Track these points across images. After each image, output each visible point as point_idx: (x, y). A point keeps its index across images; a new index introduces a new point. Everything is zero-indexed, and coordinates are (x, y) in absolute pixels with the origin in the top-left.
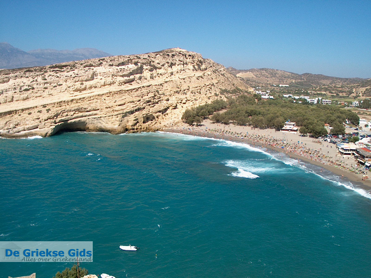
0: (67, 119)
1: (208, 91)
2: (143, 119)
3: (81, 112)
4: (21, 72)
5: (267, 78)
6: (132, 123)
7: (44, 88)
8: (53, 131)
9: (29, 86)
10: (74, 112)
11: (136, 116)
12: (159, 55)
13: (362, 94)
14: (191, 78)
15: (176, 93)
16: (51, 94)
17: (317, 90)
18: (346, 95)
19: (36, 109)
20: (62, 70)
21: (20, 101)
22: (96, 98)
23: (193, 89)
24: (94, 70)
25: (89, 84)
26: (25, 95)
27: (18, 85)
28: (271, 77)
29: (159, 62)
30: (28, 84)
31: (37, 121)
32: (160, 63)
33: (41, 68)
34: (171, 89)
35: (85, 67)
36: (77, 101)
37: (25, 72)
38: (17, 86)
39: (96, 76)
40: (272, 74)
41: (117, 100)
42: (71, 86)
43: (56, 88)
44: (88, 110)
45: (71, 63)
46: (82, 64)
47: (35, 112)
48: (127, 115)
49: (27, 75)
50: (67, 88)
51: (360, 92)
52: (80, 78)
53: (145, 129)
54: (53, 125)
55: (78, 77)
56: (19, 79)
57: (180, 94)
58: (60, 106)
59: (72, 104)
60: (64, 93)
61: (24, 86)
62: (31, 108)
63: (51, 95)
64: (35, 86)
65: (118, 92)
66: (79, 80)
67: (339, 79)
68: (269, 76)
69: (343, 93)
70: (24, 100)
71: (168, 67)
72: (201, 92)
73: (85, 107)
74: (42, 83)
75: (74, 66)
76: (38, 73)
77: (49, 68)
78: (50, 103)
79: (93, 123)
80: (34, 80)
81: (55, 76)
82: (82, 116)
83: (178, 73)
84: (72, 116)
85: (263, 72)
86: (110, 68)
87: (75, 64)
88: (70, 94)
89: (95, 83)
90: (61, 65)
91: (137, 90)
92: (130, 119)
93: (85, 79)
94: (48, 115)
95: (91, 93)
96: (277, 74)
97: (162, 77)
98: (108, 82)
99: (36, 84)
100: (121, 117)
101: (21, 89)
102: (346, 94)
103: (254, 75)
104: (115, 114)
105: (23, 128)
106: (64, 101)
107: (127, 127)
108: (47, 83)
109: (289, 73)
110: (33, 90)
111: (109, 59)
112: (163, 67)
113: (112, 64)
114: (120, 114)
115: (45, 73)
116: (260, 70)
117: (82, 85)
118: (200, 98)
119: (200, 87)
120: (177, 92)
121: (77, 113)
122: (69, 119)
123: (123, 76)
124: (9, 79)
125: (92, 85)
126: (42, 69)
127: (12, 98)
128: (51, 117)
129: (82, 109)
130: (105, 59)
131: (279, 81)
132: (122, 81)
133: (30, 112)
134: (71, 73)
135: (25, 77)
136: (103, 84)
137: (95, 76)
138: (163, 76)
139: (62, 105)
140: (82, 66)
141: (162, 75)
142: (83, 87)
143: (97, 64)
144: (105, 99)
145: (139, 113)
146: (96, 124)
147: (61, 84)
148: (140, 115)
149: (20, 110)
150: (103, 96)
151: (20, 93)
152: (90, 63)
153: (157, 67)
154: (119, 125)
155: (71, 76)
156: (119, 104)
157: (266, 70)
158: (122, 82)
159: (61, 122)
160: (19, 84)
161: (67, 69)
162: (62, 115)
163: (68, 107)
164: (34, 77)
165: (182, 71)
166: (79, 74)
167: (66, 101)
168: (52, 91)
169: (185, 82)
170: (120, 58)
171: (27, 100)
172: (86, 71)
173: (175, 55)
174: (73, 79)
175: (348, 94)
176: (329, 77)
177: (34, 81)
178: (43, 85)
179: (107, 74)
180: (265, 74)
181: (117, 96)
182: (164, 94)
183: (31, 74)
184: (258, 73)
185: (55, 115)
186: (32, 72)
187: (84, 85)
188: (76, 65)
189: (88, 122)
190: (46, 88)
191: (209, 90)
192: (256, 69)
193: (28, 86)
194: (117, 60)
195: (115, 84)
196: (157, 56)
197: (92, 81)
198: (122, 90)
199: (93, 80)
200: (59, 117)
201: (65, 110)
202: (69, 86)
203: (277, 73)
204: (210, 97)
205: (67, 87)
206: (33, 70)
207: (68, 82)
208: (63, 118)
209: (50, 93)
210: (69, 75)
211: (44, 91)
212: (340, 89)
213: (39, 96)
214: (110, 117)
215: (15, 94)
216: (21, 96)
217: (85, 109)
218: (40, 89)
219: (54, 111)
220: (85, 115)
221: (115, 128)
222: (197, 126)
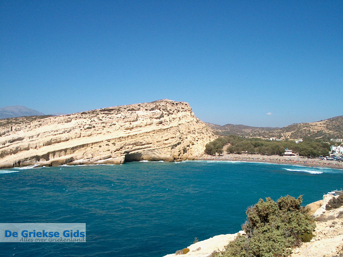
0: (129, 151)
2: (183, 150)
3: (137, 146)
7: (103, 127)
8: (124, 159)
9: (90, 125)
10: (132, 145)
11: (179, 148)
16: (108, 132)
19: (102, 143)
20: (111, 113)
22: (145, 135)
23: (198, 130)
24: (137, 113)
25: (135, 124)
26: (89, 132)
27: (81, 124)
31: (108, 152)
35: (128, 111)
36: (132, 137)
37: (81, 114)
38: (81, 125)
39: (139, 118)
41: (163, 136)
42: (123, 125)
43: (111, 127)
44: (143, 143)
45: (116, 107)
46: (125, 109)
47: (103, 146)
48: (173, 147)
49: (84, 117)
52: (129, 119)
54: (123, 155)
55: (127, 118)
56: (79, 120)
57: (191, 133)
58: (120, 140)
59: (128, 139)
60: (118, 131)
61: (86, 125)
62: (99, 142)
63: (109, 133)
64: (94, 125)
65: (160, 130)
66: (128, 121)
70: (89, 136)
72: (203, 132)
73: (141, 142)
76: (92, 115)
77: (100, 111)
78: (112, 139)
79: (147, 154)
81: (108, 118)
82: (139, 148)
84: (132, 148)
86: (147, 112)
87: (119, 109)
88: (124, 132)
89: (140, 123)
90: (109, 109)
91: (169, 129)
92: (175, 151)
93: (132, 120)
94: (116, 147)
95: (139, 131)
98: (148, 123)
99: (95, 124)
100: (171, 149)
101: (84, 127)
104: (166, 147)
106: (122, 136)
107: (175, 157)
108: (103, 123)
110: (95, 128)
111: (144, 105)
112: (174, 113)
113: (147, 109)
114: (169, 146)
115: (97, 115)
117: (130, 125)
118: (204, 137)
119: (200, 129)
121: (135, 147)
122: (130, 151)
123: (156, 118)
124: (71, 120)
125: (137, 125)
126: (94, 112)
127: (80, 134)
128: (118, 149)
129: (138, 143)
130: (140, 105)
133: (100, 145)
134: (119, 115)
136: (146, 124)
139: (122, 140)
140: (126, 110)
142: (131, 126)
143: (137, 109)
144: (153, 136)
145: (180, 146)
146: (150, 155)
147: (114, 123)
149: (91, 143)
150: (150, 133)
151: (85, 130)
152: (132, 107)
154: (171, 155)
155: (121, 117)
156: (165, 139)
158: (157, 123)
159: (125, 153)
161: (115, 112)
162: (125, 148)
163: (128, 142)
164: (90, 118)
166: (126, 116)
167: (124, 137)
168: (109, 129)
171: (92, 136)
172: (131, 114)
174: (123, 120)
177: (92, 121)
178: (101, 124)
179: (146, 117)
181: (160, 133)
185: (121, 147)
186: (87, 114)
187: (132, 125)
188: (120, 109)
190: (104, 127)
195: (152, 124)
197: (137, 122)
200: (123, 149)
201: (126, 144)
202: (121, 125)
204: (210, 136)
205: (120, 126)
207: (119, 122)
208: (127, 150)
209: (108, 131)
210: (120, 117)
211: (103, 129)
213: (100, 133)
214: (163, 149)
215: (81, 131)
216: (86, 133)
217: (141, 143)
218: (100, 128)
219: (118, 145)
220: (141, 148)
221: (168, 157)
222: (219, 156)
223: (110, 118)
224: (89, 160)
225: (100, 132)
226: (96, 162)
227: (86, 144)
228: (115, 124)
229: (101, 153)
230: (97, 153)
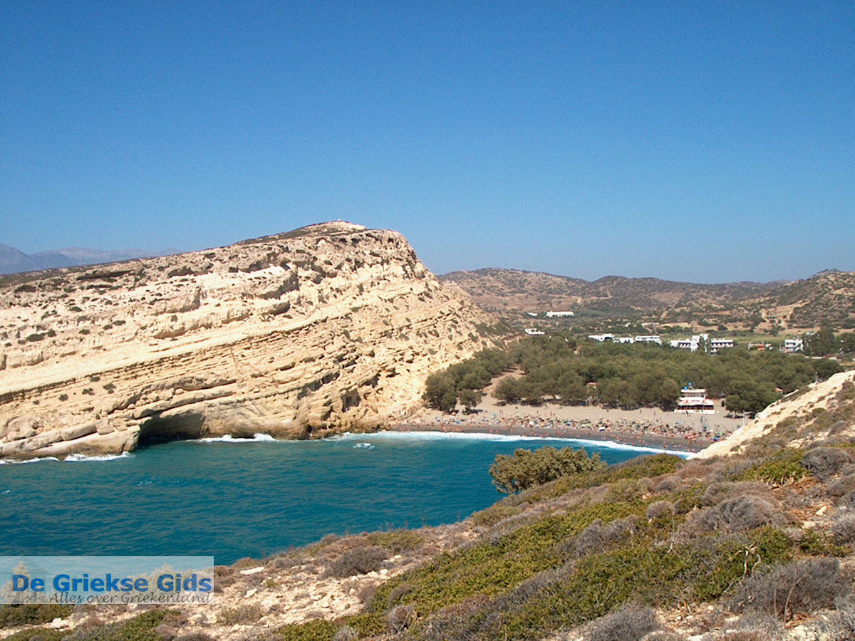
0: (159, 409)
1: (453, 329)
2: (341, 401)
3: (189, 391)
4: (5, 291)
5: (503, 296)
6: (320, 411)
7: (80, 332)
8: (136, 437)
9: (39, 327)
10: (172, 390)
11: (326, 394)
12: (323, 242)
13: (787, 321)
14: (405, 297)
15: (385, 337)
16: (99, 348)
17: (665, 319)
18: (745, 329)
19: (73, 385)
20: (114, 284)
21: (22, 368)
22: (219, 353)
23: (419, 325)
24: (198, 283)
25: (192, 317)
26: (35, 351)
27: (11, 326)
28: (512, 292)
29: (328, 259)
30: (36, 323)
31: (88, 415)
32: (331, 261)
33: (55, 281)
34: (371, 327)
35: (170, 275)
36: (173, 362)
37: (16, 291)
38: (10, 329)
39: (204, 298)
40: (510, 283)
41: (276, 355)
42: (149, 325)
43: (109, 331)
44: (208, 382)
45: (133, 266)
46: (161, 269)
47: (75, 394)
48: (306, 391)
49: (24, 301)
50: (140, 330)
51: (781, 318)
52: (169, 303)
53: (349, 425)
54: (135, 425)
55: (163, 301)
56: (5, 311)
57: (394, 338)
58: (134, 375)
59: (161, 369)
60: (130, 342)
61: (25, 327)
62: (62, 382)
63: (101, 351)
64: (55, 327)
65: (269, 337)
66: (165, 310)
67: (703, 287)
68: (506, 290)
69: (737, 323)
70: (33, 363)
71: (351, 270)
72: (438, 331)
73: (200, 377)
74: (71, 320)
75: (142, 274)
76: (52, 294)
77: (77, 279)
78: (107, 370)
79: (222, 416)
80: (47, 312)
81: (102, 301)
82: (194, 398)
83: (374, 287)
84: (168, 400)
85: (489, 281)
86: (233, 277)
87: (143, 270)
88: (151, 345)
89: (205, 315)
90: (108, 272)
91: (307, 329)
92: (314, 403)
93: (182, 306)
94: (115, 399)
95: (202, 341)
96: (526, 283)
97: (342, 297)
98: (236, 313)
99: (56, 323)
100: (296, 397)
101: (18, 336)
102: (744, 326)
103: (463, 289)
104: (282, 391)
105: (58, 436)
106: (141, 362)
107: (311, 423)
108: (84, 318)
109: (560, 280)
110: (53, 338)
111: (226, 255)
112: (339, 272)
113: (235, 266)
114: (292, 390)
115: (68, 294)
116: (477, 275)
117: (174, 323)
118: (440, 347)
119: (431, 319)
120: (386, 334)
121: (181, 394)
122: (164, 408)
123: (266, 297)
125: (198, 321)
126: (58, 283)
127: (3, 359)
128: (122, 403)
129: (191, 382)
130: (214, 254)
131: (538, 302)
132: (266, 308)
133: (63, 393)
134: (139, 292)
135: (19, 304)
136: (226, 318)
137: (201, 297)
138: (344, 295)
139: (139, 373)
140: (162, 274)
141: (341, 292)
142: (177, 326)
143: (202, 268)
144: (243, 356)
145: (332, 386)
146: (230, 418)
147: (120, 320)
148: (333, 390)
149: (35, 388)
150: (235, 347)
151: (21, 346)
152: (186, 264)
153: (327, 271)
154: (295, 418)
155: (144, 299)
156: (282, 366)
157: (493, 272)
158: (266, 311)
159: (145, 417)
160: (12, 323)
161: (126, 283)
162: (145, 399)
163: (156, 379)
164: (44, 304)
165: (381, 280)
166: (162, 293)
167: (148, 363)
168: (103, 338)
169: (396, 308)
170: (250, 250)
171: (42, 363)
172: (179, 286)
173: (360, 240)
174: (151, 306)
175: (748, 325)
176: (676, 283)
177: (47, 315)
178: (76, 323)
179: (229, 292)
180: (495, 284)
181: (267, 346)
182: (359, 340)
183: (34, 296)
184: (474, 284)
185: (131, 398)
186: (34, 291)
187: (179, 321)
188: (146, 270)
189: (210, 413)
190: (85, 332)
191: (455, 327)
192: (466, 273)
193: (35, 328)
194: (244, 256)
195: (250, 317)
196: (319, 244)
197: (196, 311)
198: (276, 332)
199: (198, 308)
200: (138, 403)
201: (149, 387)
202: (143, 325)
203: (526, 280)
204: (461, 343)
205: (138, 327)
206: (34, 286)
207: (138, 314)
208: (150, 406)
209: (97, 344)
210: (140, 298)
211: (81, 340)
212: (727, 313)
213: (70, 354)
214: (269, 399)
215: (9, 348)
216: (24, 353)
217: (201, 380)
218: (70, 335)
219: (124, 389)
220: (202, 396)
221: (284, 426)
222: (468, 412)
223: (109, 302)
224: (23, 444)
225: (72, 350)
226: (45, 449)
227: (18, 393)
228: (124, 322)
229: (63, 421)
230: (53, 419)
